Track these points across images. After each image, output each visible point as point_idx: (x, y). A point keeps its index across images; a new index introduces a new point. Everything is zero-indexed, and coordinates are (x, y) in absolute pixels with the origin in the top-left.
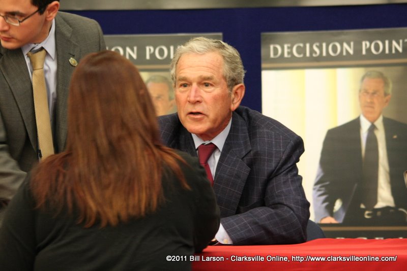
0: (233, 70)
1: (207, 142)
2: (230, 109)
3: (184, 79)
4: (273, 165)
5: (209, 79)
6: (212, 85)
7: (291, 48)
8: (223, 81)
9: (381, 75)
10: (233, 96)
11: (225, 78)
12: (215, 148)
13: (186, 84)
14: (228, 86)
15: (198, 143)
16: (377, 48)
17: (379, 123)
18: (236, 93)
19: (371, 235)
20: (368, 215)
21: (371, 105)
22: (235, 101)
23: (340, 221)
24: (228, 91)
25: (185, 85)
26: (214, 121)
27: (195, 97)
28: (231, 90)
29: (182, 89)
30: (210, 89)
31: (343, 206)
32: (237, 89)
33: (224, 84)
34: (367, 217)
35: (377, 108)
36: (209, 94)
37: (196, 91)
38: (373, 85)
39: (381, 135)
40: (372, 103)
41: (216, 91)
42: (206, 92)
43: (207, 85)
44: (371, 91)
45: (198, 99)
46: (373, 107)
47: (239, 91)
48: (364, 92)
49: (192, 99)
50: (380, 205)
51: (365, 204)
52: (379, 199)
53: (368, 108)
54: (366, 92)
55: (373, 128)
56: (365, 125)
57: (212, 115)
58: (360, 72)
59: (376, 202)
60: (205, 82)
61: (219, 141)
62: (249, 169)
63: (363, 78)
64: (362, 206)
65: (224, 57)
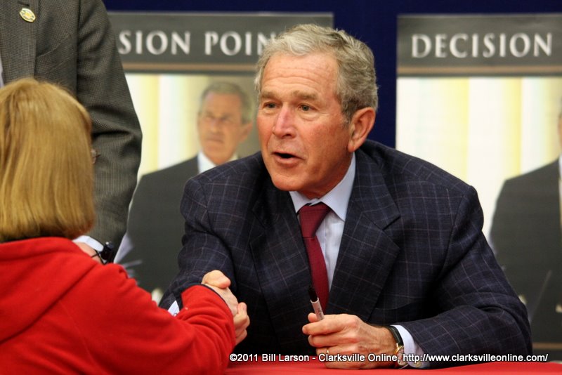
0: (354, 84)
1: (315, 202)
2: (347, 149)
3: (270, 96)
4: (442, 241)
5: (308, 97)
6: (314, 109)
7: (447, 42)
8: (334, 103)
10: (353, 127)
11: (338, 97)
12: (327, 211)
13: (273, 103)
14: (344, 112)
15: (299, 203)
18: (359, 122)
22: (357, 135)
24: (342, 119)
25: (270, 105)
27: (284, 127)
28: (350, 118)
29: (267, 110)
30: (310, 115)
32: (362, 116)
33: (336, 107)
36: (308, 124)
37: (286, 118)
41: (324, 118)
42: (305, 119)
43: (306, 108)
45: (289, 130)
47: (364, 120)
49: (278, 130)
60: (303, 103)
61: (337, 200)
62: (397, 248)
65: (340, 62)
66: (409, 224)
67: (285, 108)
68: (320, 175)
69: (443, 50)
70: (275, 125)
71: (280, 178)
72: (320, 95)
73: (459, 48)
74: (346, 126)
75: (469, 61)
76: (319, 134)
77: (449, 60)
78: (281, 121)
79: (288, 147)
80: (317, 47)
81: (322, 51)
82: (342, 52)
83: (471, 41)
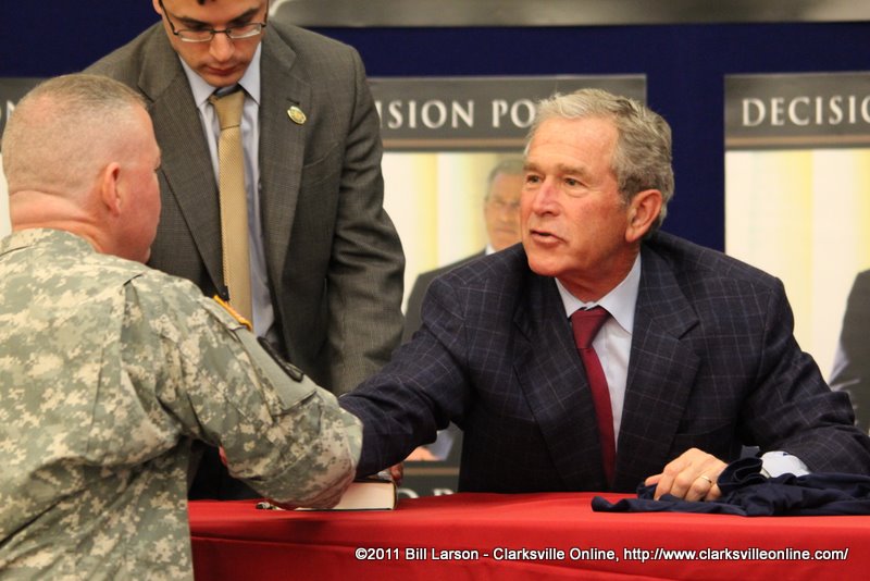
0: (636, 159)
1: (591, 304)
3: (534, 168)
5: (574, 172)
6: (581, 184)
7: (785, 106)
8: (608, 178)
10: (633, 212)
11: (614, 173)
13: (536, 176)
14: (622, 190)
15: (572, 306)
18: (642, 206)
22: (638, 222)
24: (618, 200)
25: (533, 179)
26: (582, 254)
27: (543, 202)
28: (629, 199)
29: (529, 185)
30: (578, 190)
32: (646, 199)
33: (611, 185)
37: (548, 192)
41: (593, 196)
42: (570, 195)
43: (571, 182)
45: (550, 207)
47: (649, 205)
49: (537, 206)
57: (576, 241)
60: (568, 177)
65: (621, 131)
67: (549, 180)
68: (587, 263)
69: (780, 117)
70: (535, 200)
72: (590, 169)
73: (800, 115)
74: (623, 209)
75: (812, 129)
76: (587, 213)
77: (788, 128)
78: (541, 195)
81: (599, 115)
82: (625, 120)
83: (813, 104)
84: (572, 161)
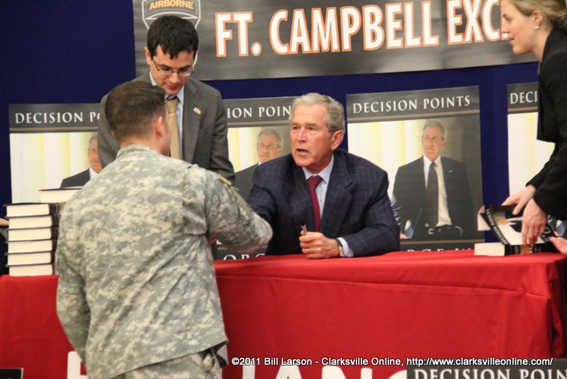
0: (334, 119)
1: (315, 175)
2: (330, 149)
3: (296, 124)
4: (371, 193)
5: (313, 125)
6: (315, 129)
7: (369, 105)
8: (325, 127)
9: (439, 125)
10: (333, 139)
11: (327, 125)
12: (320, 180)
13: (297, 127)
14: (330, 131)
15: (308, 175)
16: (435, 104)
17: (438, 161)
18: (336, 137)
19: (434, 248)
20: (431, 231)
21: (431, 147)
22: (335, 143)
23: (410, 237)
24: (328, 135)
25: (295, 128)
26: (316, 157)
27: (302, 137)
28: (332, 134)
29: (294, 131)
30: (314, 132)
31: (412, 225)
32: (338, 134)
33: (326, 129)
34: (430, 233)
35: (436, 150)
36: (313, 136)
37: (303, 133)
38: (433, 132)
39: (439, 171)
40: (432, 146)
41: (319, 134)
42: (311, 134)
43: (311, 129)
44: (431, 137)
45: (304, 139)
46: (433, 149)
47: (339, 136)
48: (426, 138)
49: (299, 138)
50: (440, 224)
51: (428, 224)
52: (439, 219)
53: (429, 150)
54: (428, 137)
55: (433, 166)
56: (427, 163)
57: (314, 152)
58: (422, 122)
59: (437, 222)
60: (310, 127)
61: (325, 174)
62: (351, 196)
63: (425, 127)
64: (427, 225)
65: (328, 109)
66: (357, 185)
67: (303, 129)
68: (318, 160)
69: (367, 110)
70: (298, 136)
71: (299, 161)
72: (318, 123)
73: (375, 109)
74: (330, 138)
75: (380, 114)
76: (318, 140)
77: (370, 114)
78: (300, 134)
79: (303, 146)
80: (317, 102)
81: (319, 103)
82: (329, 104)
83: (380, 104)
84: (311, 121)
